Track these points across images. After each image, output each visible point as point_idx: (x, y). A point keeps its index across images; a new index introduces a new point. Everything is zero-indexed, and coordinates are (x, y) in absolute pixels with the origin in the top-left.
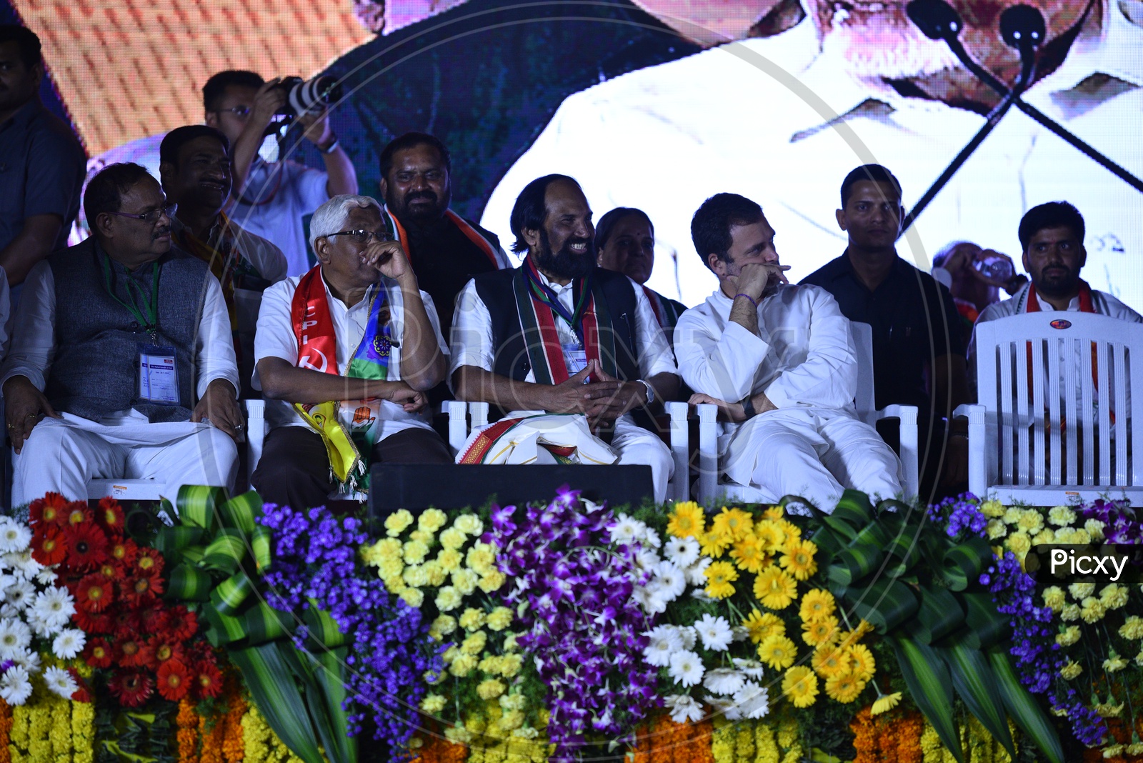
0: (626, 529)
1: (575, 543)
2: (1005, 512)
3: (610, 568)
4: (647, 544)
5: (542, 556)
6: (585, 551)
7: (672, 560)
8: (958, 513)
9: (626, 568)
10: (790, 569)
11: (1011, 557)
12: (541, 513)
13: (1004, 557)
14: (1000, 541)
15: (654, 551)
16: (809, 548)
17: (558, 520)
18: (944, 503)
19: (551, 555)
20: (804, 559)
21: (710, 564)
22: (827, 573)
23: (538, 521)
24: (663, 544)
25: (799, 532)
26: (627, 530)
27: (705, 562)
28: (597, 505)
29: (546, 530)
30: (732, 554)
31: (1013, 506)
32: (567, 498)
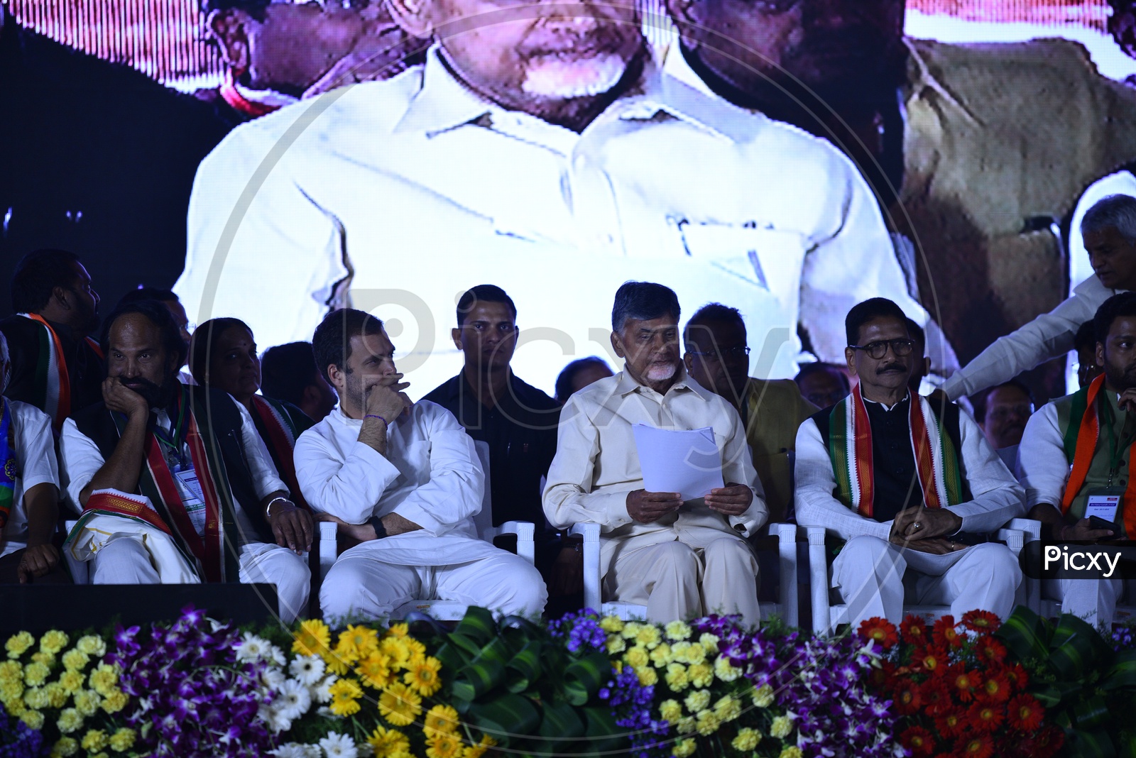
0: (251, 647)
1: (201, 662)
2: (623, 626)
3: (235, 686)
4: (272, 662)
5: (167, 676)
6: (210, 670)
7: (298, 678)
8: (579, 628)
9: (252, 686)
10: (414, 686)
11: (630, 671)
12: (166, 633)
13: (623, 671)
14: (619, 656)
15: (279, 670)
16: (433, 664)
17: (182, 640)
18: (565, 619)
19: (175, 675)
20: (428, 676)
21: (335, 682)
22: (451, 689)
23: (162, 641)
24: (288, 662)
25: (423, 649)
26: (253, 648)
27: (330, 680)
28: (222, 624)
29: (171, 649)
30: (358, 671)
31: (630, 621)
32: (192, 618)
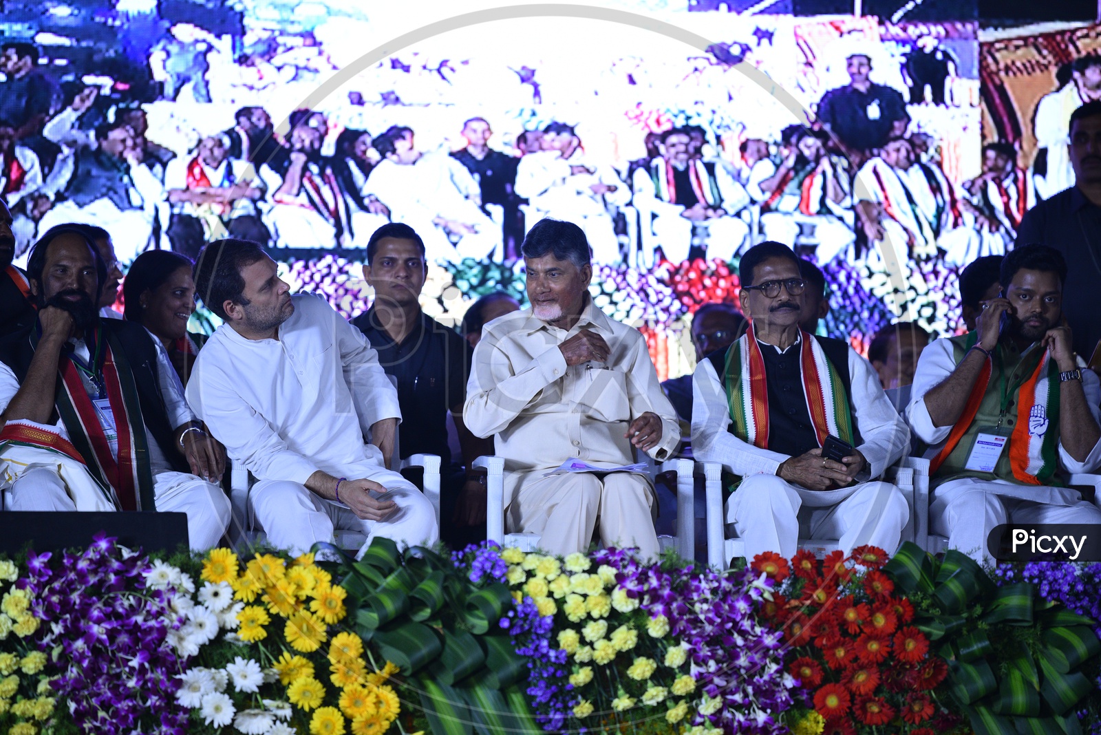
0: (161, 574)
1: (111, 588)
2: (524, 558)
3: (144, 612)
4: (181, 589)
5: (78, 601)
6: (120, 596)
7: (206, 605)
8: (481, 559)
9: (161, 612)
10: (321, 613)
11: (529, 601)
12: (77, 559)
13: (523, 602)
14: (519, 586)
15: (188, 596)
16: (339, 593)
17: (93, 566)
19: (86, 600)
20: (334, 604)
21: (243, 609)
22: (355, 617)
23: (74, 567)
24: (197, 589)
25: (329, 577)
26: (162, 576)
27: (238, 607)
28: (133, 551)
29: (82, 576)
30: (265, 598)
31: (531, 553)
32: (103, 545)
